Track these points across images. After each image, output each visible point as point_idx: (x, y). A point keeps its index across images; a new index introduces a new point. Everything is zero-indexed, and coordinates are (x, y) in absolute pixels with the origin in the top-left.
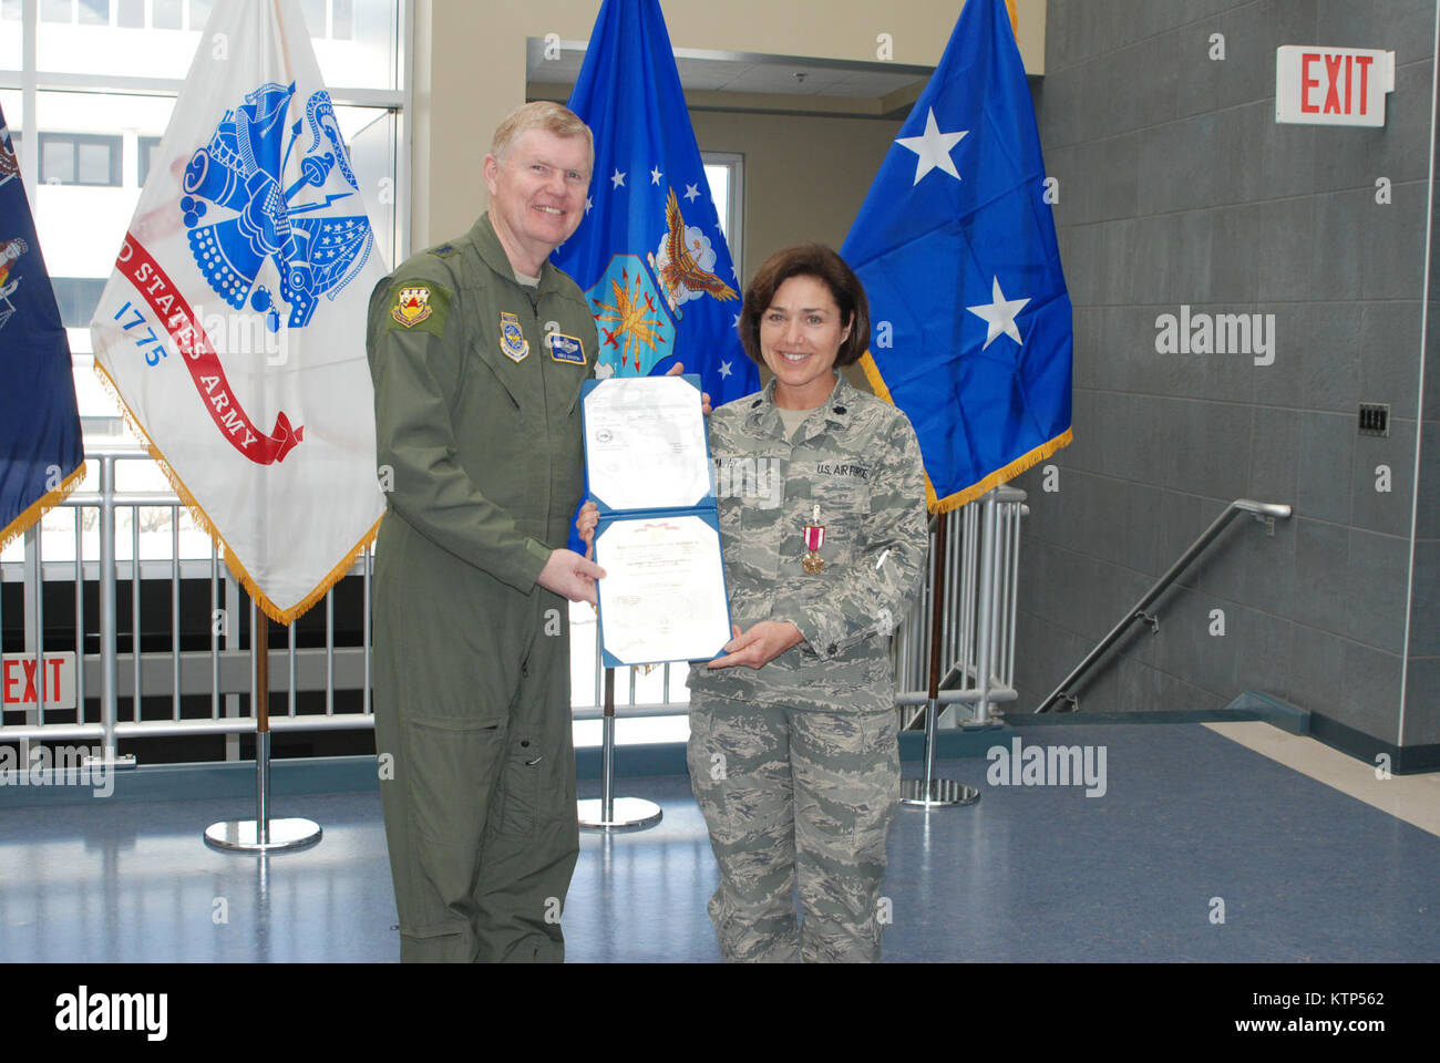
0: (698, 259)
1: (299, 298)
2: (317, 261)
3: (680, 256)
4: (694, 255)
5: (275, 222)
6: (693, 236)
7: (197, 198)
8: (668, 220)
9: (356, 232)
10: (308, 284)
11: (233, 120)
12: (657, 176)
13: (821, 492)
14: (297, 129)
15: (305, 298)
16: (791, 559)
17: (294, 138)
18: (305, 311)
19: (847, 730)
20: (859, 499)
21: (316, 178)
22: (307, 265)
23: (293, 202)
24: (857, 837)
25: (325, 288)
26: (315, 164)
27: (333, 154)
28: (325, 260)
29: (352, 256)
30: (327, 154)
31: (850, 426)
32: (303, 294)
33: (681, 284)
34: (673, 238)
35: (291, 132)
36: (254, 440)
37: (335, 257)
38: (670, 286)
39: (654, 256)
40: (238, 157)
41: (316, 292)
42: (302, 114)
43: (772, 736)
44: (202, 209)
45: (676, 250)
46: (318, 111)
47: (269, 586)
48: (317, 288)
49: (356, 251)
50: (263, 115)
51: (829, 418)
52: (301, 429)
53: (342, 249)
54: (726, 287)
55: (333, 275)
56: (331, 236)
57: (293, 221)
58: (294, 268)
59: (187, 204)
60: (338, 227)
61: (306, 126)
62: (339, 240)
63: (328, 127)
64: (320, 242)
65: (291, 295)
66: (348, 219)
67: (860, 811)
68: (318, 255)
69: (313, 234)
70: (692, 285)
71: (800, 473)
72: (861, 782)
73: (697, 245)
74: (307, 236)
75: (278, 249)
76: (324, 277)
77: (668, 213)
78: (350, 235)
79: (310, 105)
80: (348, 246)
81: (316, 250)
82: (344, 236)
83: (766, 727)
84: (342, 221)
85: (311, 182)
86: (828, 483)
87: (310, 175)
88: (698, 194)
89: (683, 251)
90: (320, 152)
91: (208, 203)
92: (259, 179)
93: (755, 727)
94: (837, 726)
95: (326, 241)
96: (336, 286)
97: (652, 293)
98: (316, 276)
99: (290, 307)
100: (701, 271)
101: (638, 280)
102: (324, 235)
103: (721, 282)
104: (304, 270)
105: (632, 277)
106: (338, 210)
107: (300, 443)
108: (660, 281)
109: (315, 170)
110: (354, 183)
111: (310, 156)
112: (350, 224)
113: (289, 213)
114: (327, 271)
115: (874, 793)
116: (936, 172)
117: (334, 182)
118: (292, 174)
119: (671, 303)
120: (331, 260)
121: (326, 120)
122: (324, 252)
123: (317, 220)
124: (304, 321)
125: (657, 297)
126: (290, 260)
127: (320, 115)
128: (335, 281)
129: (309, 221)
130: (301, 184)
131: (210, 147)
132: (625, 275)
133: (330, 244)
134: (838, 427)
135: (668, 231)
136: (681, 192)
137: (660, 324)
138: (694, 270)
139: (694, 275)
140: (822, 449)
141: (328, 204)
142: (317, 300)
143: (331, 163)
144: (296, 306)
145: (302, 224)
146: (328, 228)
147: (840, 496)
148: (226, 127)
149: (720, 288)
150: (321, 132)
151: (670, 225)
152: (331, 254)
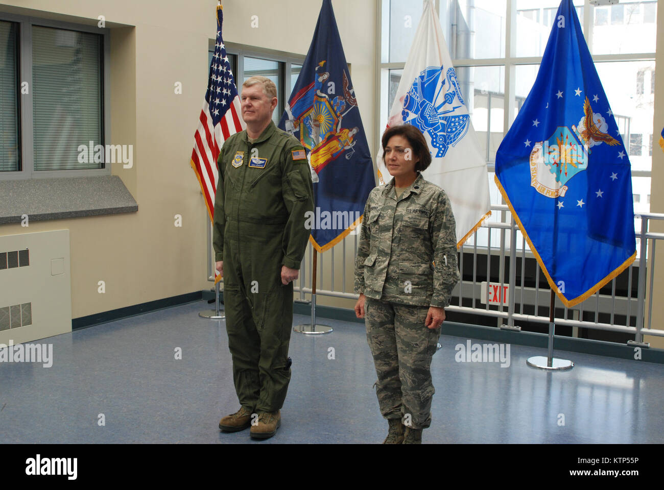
0: (599, 127)
1: (441, 146)
2: (449, 132)
3: (591, 126)
4: (597, 126)
5: (429, 118)
6: (597, 118)
7: (406, 111)
8: (585, 111)
9: (463, 121)
10: (445, 141)
11: (417, 81)
12: (578, 92)
13: (407, 219)
14: (443, 83)
15: (444, 146)
16: (396, 245)
17: (442, 86)
18: (443, 151)
19: (412, 314)
20: (422, 223)
21: (450, 101)
22: (445, 134)
23: (440, 111)
24: (413, 356)
25: (451, 142)
26: (450, 96)
27: (455, 91)
28: (452, 132)
29: (462, 130)
30: (453, 92)
31: (420, 193)
33: (591, 139)
34: (587, 118)
35: (440, 84)
37: (455, 131)
38: (586, 139)
39: (576, 127)
40: (418, 95)
41: (448, 144)
42: (445, 77)
43: (388, 315)
44: (407, 114)
45: (589, 124)
46: (450, 75)
48: (448, 142)
49: (463, 128)
50: (426, 79)
51: (412, 190)
53: (458, 128)
54: (614, 139)
55: (454, 137)
56: (454, 122)
57: (440, 118)
58: (440, 135)
59: (403, 113)
60: (457, 119)
61: (446, 81)
62: (457, 124)
63: (453, 82)
64: (450, 125)
65: (438, 145)
66: (460, 116)
67: (415, 346)
68: (449, 130)
69: (448, 122)
70: (596, 139)
71: (400, 212)
72: (416, 334)
73: (599, 121)
74: (446, 123)
75: (431, 128)
76: (451, 138)
77: (585, 108)
78: (461, 122)
79: (447, 73)
80: (460, 126)
81: (448, 128)
82: (459, 122)
83: (385, 311)
84: (458, 117)
85: (448, 103)
86: (410, 216)
87: (447, 100)
88: (599, 99)
89: (592, 124)
90: (451, 91)
91: (409, 112)
92: (424, 102)
93: (381, 311)
94: (409, 312)
95: (452, 124)
98: (448, 138)
99: (437, 150)
100: (601, 133)
102: (452, 122)
103: (611, 137)
104: (443, 136)
106: (457, 112)
108: (580, 137)
109: (449, 98)
110: (462, 102)
111: (448, 92)
112: (461, 118)
113: (438, 115)
114: (452, 136)
115: (421, 340)
117: (456, 102)
118: (440, 100)
119: (586, 147)
120: (454, 132)
121: (453, 79)
122: (451, 129)
123: (449, 117)
124: (443, 155)
126: (438, 132)
127: (450, 77)
128: (455, 140)
129: (446, 117)
130: (444, 103)
131: (410, 92)
133: (454, 125)
134: (416, 194)
135: (584, 116)
136: (591, 98)
138: (597, 132)
139: (598, 134)
140: (409, 203)
141: (454, 111)
142: (448, 147)
143: (454, 95)
144: (440, 149)
145: (443, 118)
146: (453, 120)
147: (414, 221)
148: (415, 84)
149: (611, 140)
150: (451, 83)
151: (585, 113)
152: (454, 129)
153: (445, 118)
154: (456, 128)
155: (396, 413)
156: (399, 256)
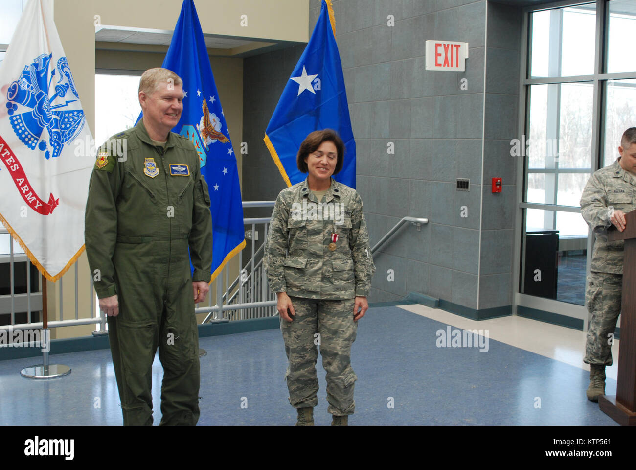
0: (215, 126)
1: (56, 145)
2: (63, 129)
3: (208, 125)
4: (213, 125)
5: (47, 113)
6: (213, 117)
7: (13, 103)
8: (203, 111)
9: (78, 116)
10: (59, 139)
11: (29, 69)
12: (199, 92)
14: (53, 73)
15: (59, 145)
17: (52, 77)
18: (58, 150)
20: (348, 223)
21: (61, 94)
22: (59, 130)
23: (53, 104)
24: (340, 342)
25: (66, 140)
26: (61, 88)
27: (69, 84)
28: (66, 128)
29: (77, 126)
30: (66, 84)
32: (57, 143)
33: (209, 137)
34: (205, 118)
35: (51, 74)
36: (41, 205)
37: (70, 127)
38: (205, 137)
39: (199, 126)
40: (31, 85)
41: (63, 142)
42: (55, 67)
43: (310, 308)
44: (15, 107)
45: (207, 123)
46: (62, 65)
47: (48, 266)
48: (63, 140)
49: (78, 124)
50: (41, 68)
51: (334, 194)
52: (58, 200)
53: (73, 124)
54: (225, 138)
55: (69, 134)
56: (69, 119)
57: (53, 112)
58: (54, 132)
59: (9, 105)
60: (71, 115)
61: (57, 72)
62: (71, 120)
63: (66, 72)
64: (64, 121)
65: (53, 143)
66: (75, 111)
68: (63, 126)
69: (61, 117)
70: (213, 137)
72: (343, 321)
73: (214, 120)
74: (58, 118)
75: (49, 124)
76: (66, 136)
77: (203, 108)
78: (76, 118)
79: (59, 63)
80: (75, 122)
81: (62, 124)
82: (73, 118)
83: (308, 305)
84: (73, 112)
85: (60, 96)
87: (59, 93)
88: (215, 100)
89: (209, 123)
90: (63, 83)
91: (18, 105)
92: (40, 95)
93: (304, 305)
95: (66, 120)
96: (71, 138)
97: (198, 141)
98: (62, 135)
99: (53, 148)
100: (216, 131)
101: (193, 136)
102: (65, 118)
103: (223, 136)
104: (57, 133)
105: (191, 134)
106: (71, 107)
107: (57, 206)
108: (201, 135)
109: (61, 90)
110: (77, 96)
111: (59, 84)
112: (76, 113)
113: (52, 109)
114: (67, 133)
115: (347, 327)
116: (306, 91)
117: (69, 96)
118: (52, 92)
119: (205, 145)
120: (68, 128)
121: (66, 69)
122: (65, 125)
123: (62, 111)
124: (58, 154)
125: (200, 142)
126: (52, 129)
127: (63, 67)
128: (70, 137)
129: (59, 112)
130: (55, 96)
131: (18, 81)
132: (188, 133)
133: (68, 121)
135: (203, 115)
136: (208, 99)
137: (201, 153)
138: (213, 131)
139: (214, 133)
141: (67, 105)
142: (63, 145)
143: (68, 87)
144: (55, 148)
145: (56, 113)
146: (67, 115)
148: (25, 72)
149: (223, 138)
150: (64, 74)
151: (204, 113)
152: (68, 126)
153: (57, 113)
154: (70, 124)
155: (306, 402)
156: (331, 256)
